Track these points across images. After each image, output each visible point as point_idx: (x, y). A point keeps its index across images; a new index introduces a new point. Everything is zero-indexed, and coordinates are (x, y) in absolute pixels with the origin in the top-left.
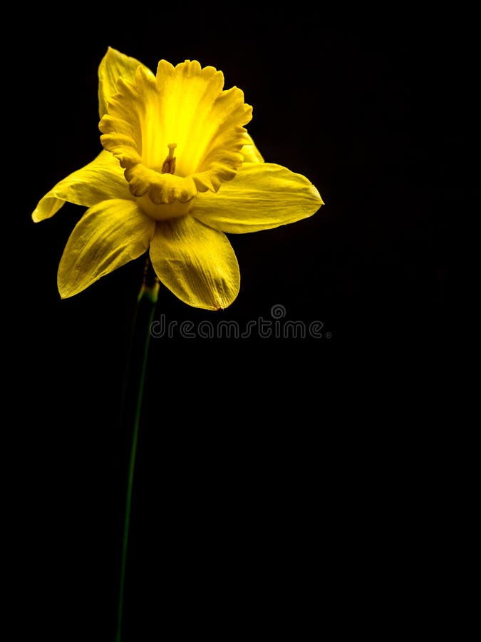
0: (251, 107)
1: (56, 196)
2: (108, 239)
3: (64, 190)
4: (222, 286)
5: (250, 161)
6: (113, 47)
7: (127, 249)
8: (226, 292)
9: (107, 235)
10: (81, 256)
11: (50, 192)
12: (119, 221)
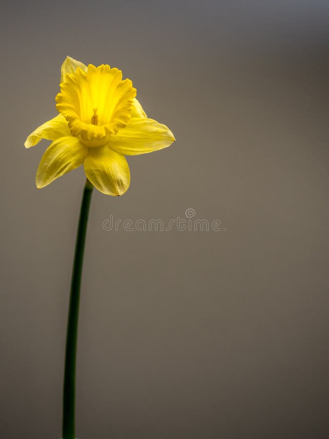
0: (136, 90)
1: (36, 135)
2: (62, 158)
3: (40, 131)
4: (120, 183)
5: (139, 117)
6: (69, 56)
7: (72, 163)
8: (122, 186)
9: (62, 155)
10: (48, 166)
11: (33, 133)
12: (68, 148)
